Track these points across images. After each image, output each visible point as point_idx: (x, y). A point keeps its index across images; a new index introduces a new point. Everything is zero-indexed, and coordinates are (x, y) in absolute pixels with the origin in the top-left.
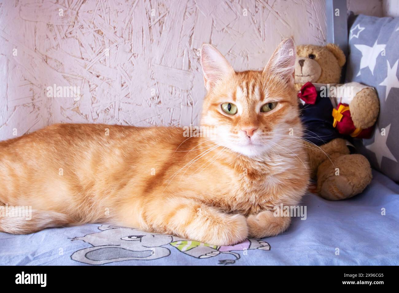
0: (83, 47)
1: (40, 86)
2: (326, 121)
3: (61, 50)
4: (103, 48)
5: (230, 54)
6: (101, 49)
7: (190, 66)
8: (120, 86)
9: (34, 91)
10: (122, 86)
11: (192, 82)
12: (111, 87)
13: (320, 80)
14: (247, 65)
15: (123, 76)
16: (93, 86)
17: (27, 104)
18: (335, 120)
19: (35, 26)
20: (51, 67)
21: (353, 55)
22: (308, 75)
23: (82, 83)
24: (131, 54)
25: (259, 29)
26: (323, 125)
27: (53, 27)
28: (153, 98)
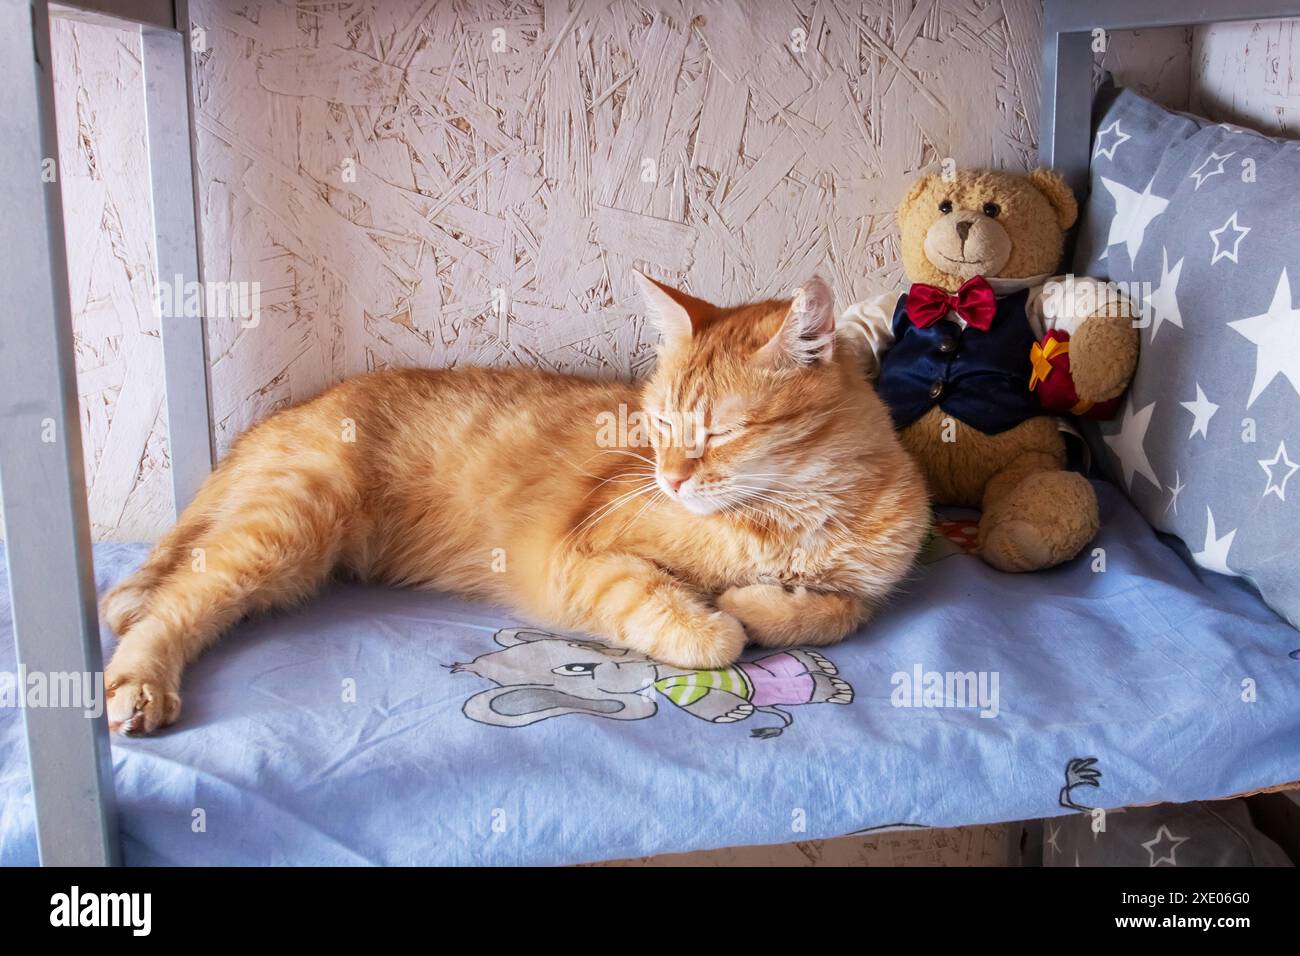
0: (419, 161)
1: (311, 261)
2: (1014, 375)
3: (364, 169)
4: (470, 164)
5: (790, 181)
6: (466, 168)
7: (687, 211)
8: (513, 260)
9: (298, 272)
10: (518, 260)
11: (691, 250)
12: (489, 262)
13: (1007, 272)
14: (831, 207)
15: (519, 236)
16: (444, 262)
17: (281, 306)
18: (1034, 375)
19: (298, 107)
20: (339, 213)
21: (1096, 203)
22: (979, 261)
23: (418, 253)
24: (540, 180)
25: (865, 117)
26: (1006, 384)
27: (344, 111)
28: (593, 291)
